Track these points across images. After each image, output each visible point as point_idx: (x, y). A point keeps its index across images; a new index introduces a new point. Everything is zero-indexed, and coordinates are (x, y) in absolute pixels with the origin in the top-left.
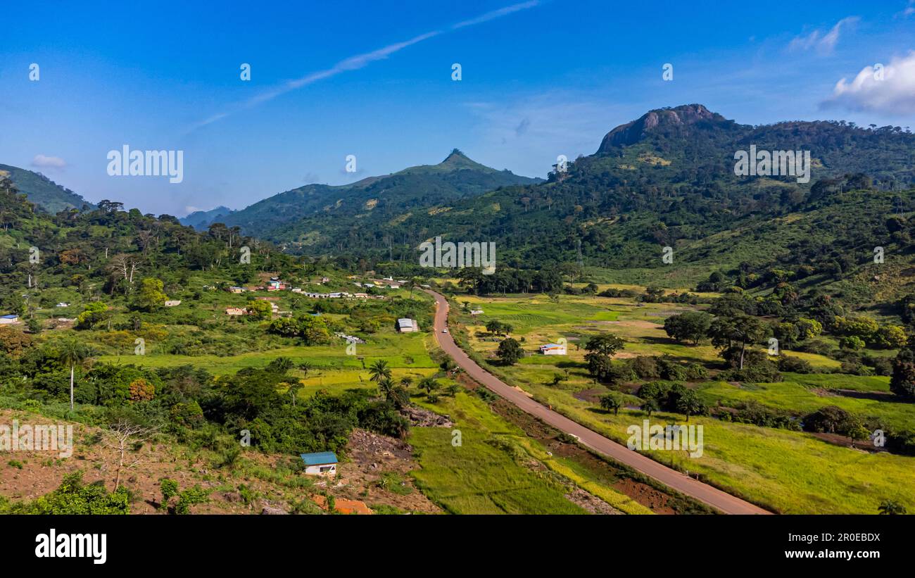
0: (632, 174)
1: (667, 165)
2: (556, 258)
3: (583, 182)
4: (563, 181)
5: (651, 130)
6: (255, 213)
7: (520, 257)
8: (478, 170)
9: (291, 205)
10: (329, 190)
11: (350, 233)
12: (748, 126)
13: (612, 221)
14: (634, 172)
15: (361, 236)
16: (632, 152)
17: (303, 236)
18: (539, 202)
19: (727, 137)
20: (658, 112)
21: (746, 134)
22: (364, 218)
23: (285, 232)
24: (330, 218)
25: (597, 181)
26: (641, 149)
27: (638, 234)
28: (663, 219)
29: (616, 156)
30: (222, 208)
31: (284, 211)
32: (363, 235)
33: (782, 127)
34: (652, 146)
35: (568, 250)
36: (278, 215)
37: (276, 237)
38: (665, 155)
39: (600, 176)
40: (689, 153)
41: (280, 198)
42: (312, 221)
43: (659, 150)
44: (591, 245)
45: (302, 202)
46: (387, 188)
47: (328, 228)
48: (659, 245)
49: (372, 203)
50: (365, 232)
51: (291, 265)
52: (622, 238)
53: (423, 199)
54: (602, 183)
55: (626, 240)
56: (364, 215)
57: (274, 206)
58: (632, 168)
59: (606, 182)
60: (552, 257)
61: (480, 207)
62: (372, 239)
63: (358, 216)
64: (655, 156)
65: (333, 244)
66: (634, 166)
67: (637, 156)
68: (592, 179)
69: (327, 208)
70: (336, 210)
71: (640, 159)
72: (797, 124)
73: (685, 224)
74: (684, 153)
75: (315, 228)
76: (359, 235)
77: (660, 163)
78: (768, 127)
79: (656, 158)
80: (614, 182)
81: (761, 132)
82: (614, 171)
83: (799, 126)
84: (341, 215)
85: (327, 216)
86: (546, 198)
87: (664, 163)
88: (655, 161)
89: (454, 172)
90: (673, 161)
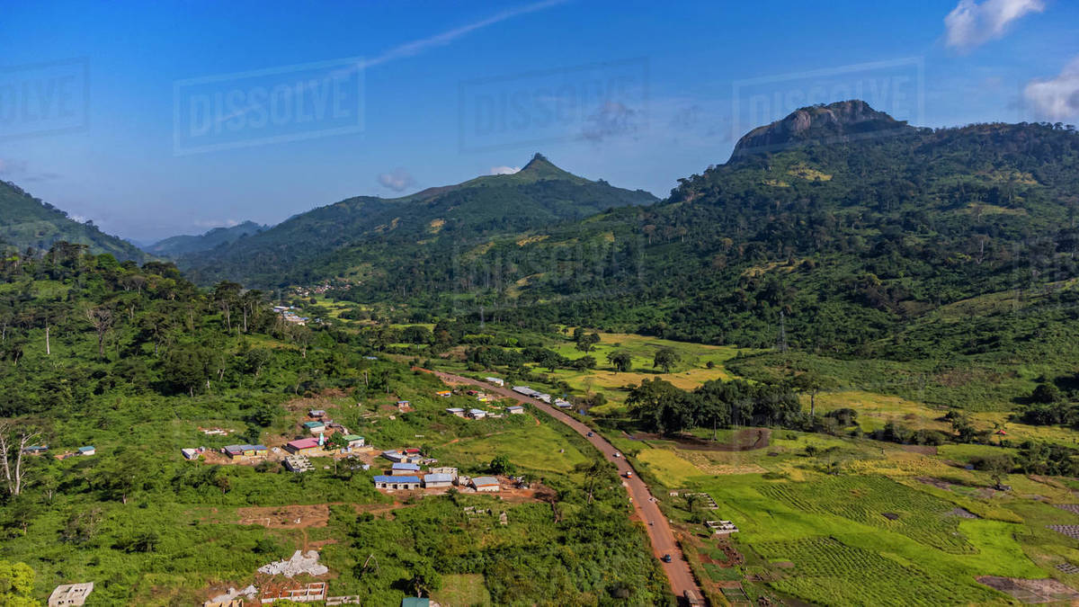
0: (784, 192)
1: (827, 181)
2: (721, 325)
3: (721, 203)
4: (692, 201)
5: (801, 134)
6: (289, 232)
7: (665, 320)
8: (568, 182)
9: (334, 223)
10: (382, 205)
11: (414, 269)
12: (926, 129)
13: (791, 268)
14: (788, 190)
15: (429, 274)
16: (780, 164)
17: (352, 270)
18: (669, 232)
19: (900, 144)
20: (810, 110)
21: (925, 139)
22: (428, 245)
23: (327, 264)
24: (385, 245)
25: (739, 201)
26: (792, 159)
27: (839, 290)
28: (870, 268)
29: (760, 168)
30: (248, 224)
31: (325, 231)
32: (432, 273)
33: (975, 130)
34: (805, 155)
35: (736, 312)
36: (317, 236)
37: (315, 271)
38: (824, 167)
39: (743, 195)
40: (854, 165)
41: (319, 213)
42: (362, 249)
43: (815, 160)
44: (771, 306)
45: (347, 218)
46: (456, 205)
47: (383, 259)
48: (877, 311)
49: (438, 224)
50: (433, 269)
51: (342, 371)
52: (815, 296)
53: (504, 220)
54: (746, 204)
55: (822, 298)
56: (429, 241)
57: (312, 223)
58: (783, 185)
59: (752, 202)
60: (714, 323)
61: (586, 236)
62: (444, 279)
63: (421, 242)
64: (810, 168)
65: (393, 286)
66: (784, 181)
67: (787, 168)
68: (732, 199)
69: (379, 230)
70: (392, 232)
71: (791, 173)
72: (997, 127)
73: (905, 276)
74: (846, 164)
75: (366, 259)
76: (425, 273)
77: (818, 177)
78: (954, 130)
79: (811, 171)
80: (762, 205)
81: (946, 137)
82: (761, 188)
83: (1000, 129)
84: (399, 242)
85: (381, 242)
86: (674, 225)
87: (825, 178)
88: (811, 175)
89: (538, 183)
90: (834, 175)
